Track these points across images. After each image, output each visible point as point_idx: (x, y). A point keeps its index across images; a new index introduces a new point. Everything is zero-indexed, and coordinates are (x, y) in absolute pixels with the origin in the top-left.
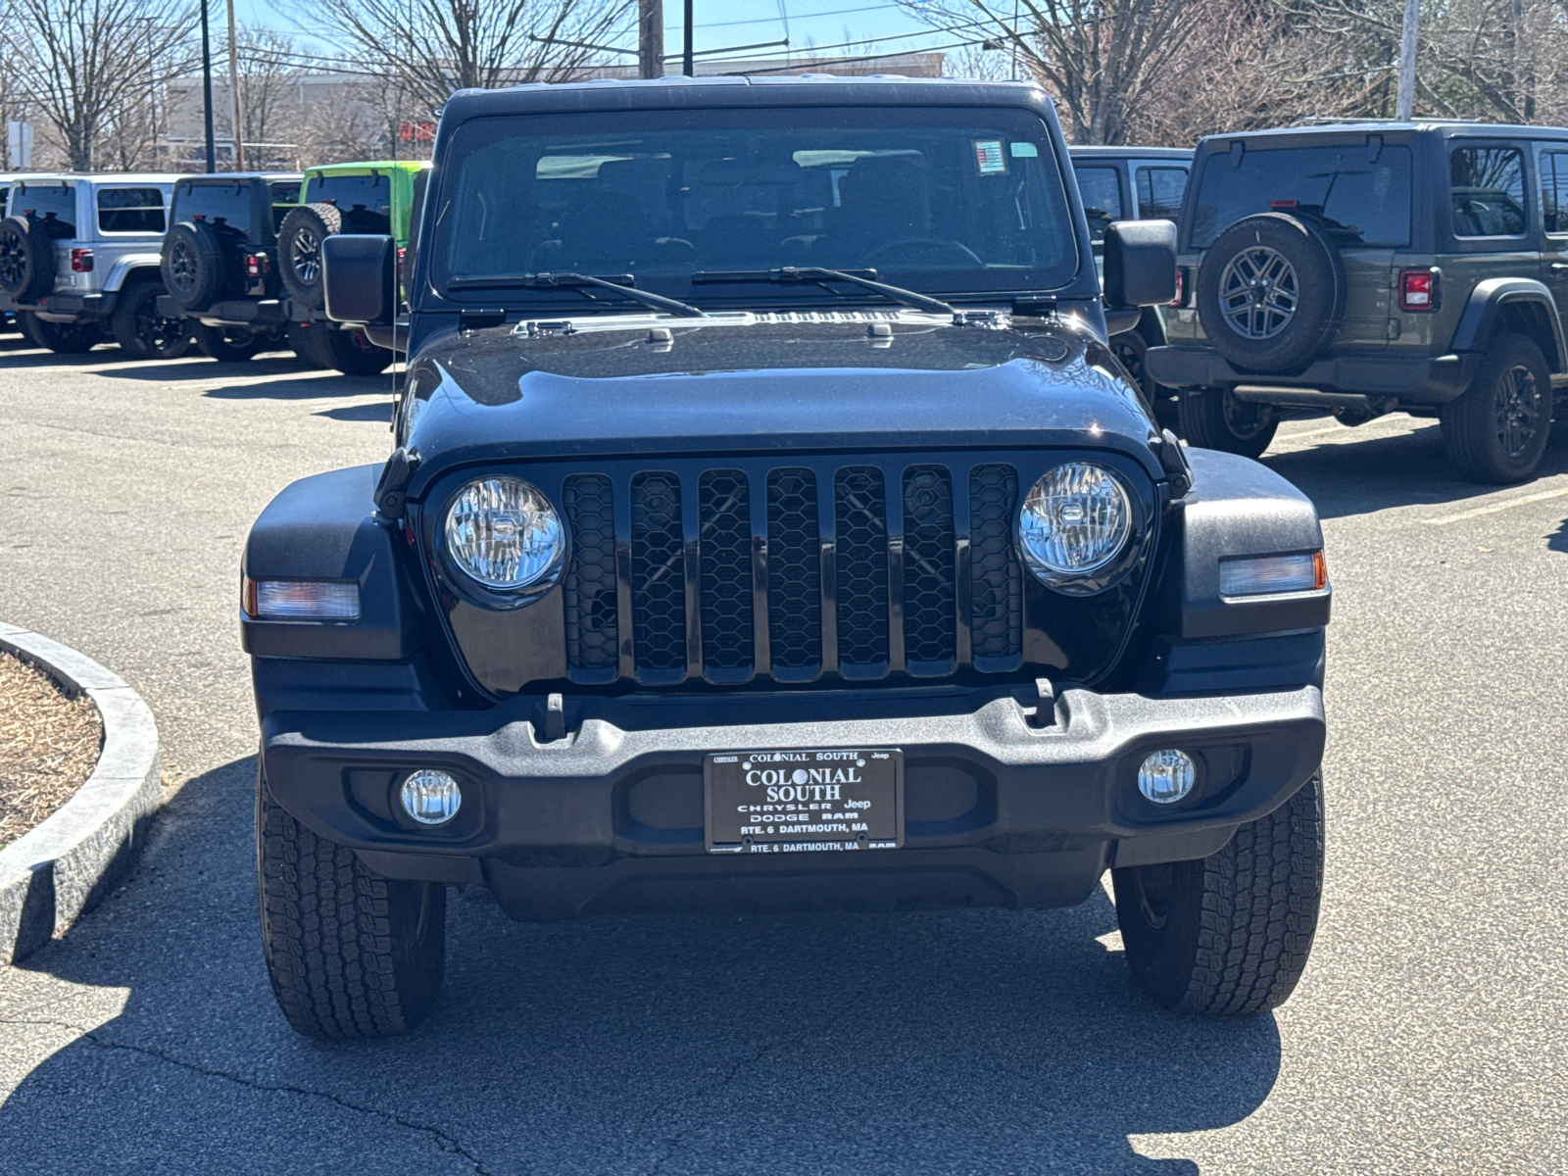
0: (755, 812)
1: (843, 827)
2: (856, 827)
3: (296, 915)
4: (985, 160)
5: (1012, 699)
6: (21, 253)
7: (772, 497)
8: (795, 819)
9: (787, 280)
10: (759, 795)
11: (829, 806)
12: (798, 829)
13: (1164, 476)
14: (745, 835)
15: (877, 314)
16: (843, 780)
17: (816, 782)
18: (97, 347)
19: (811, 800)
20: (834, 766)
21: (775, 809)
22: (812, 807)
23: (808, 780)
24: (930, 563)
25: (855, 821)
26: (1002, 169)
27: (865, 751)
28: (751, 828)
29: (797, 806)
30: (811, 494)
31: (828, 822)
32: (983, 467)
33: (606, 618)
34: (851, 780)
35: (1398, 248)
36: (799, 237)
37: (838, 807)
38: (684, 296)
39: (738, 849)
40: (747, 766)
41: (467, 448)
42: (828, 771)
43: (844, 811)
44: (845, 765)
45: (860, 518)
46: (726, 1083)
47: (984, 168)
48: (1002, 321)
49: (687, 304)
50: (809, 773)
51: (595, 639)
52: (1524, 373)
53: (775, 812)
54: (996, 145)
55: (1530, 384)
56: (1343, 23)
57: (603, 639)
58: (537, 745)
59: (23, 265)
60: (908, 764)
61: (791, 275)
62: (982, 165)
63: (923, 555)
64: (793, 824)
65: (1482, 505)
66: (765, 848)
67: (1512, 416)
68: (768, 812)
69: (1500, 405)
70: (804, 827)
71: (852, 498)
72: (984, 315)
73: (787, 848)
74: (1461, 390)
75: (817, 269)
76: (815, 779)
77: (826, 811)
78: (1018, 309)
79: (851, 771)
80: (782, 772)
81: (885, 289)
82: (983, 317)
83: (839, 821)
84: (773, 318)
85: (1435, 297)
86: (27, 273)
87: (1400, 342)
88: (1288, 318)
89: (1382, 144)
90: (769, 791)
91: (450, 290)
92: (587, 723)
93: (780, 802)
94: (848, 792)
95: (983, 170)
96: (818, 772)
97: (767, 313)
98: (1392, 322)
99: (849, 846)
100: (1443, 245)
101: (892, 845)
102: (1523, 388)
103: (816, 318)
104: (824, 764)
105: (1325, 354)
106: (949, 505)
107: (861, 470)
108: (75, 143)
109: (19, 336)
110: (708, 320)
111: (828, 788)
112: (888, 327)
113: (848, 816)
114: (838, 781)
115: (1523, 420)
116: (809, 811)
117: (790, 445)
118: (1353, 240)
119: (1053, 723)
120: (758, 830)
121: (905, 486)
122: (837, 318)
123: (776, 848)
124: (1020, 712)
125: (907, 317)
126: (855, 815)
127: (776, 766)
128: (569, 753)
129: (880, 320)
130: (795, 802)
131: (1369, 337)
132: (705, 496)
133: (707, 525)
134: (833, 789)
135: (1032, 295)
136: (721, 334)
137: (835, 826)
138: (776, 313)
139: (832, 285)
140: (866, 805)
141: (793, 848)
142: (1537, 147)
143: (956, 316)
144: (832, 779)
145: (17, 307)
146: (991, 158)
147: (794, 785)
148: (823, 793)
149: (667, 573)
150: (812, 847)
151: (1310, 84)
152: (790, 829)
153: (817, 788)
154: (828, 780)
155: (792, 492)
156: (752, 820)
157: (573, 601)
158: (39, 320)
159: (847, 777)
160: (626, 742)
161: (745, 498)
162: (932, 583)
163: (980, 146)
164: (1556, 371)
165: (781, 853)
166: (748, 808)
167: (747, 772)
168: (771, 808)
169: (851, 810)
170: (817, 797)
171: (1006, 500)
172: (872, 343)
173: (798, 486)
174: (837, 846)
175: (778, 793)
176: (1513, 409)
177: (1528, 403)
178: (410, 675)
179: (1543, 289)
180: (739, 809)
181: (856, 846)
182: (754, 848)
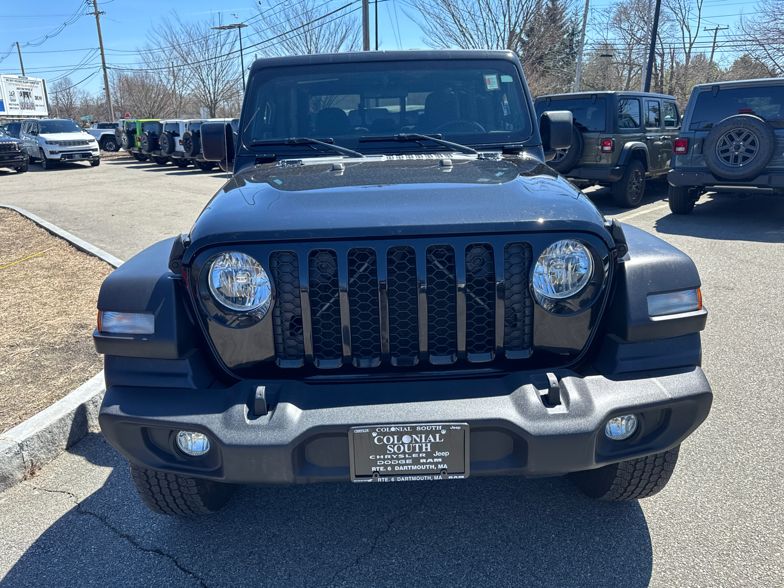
0: (380, 459)
1: (433, 467)
2: (440, 467)
3: (146, 479)
4: (490, 84)
5: (531, 385)
6: (190, 142)
7: (390, 262)
8: (404, 462)
9: (401, 140)
10: (383, 449)
11: (424, 455)
12: (405, 468)
13: (615, 246)
14: (374, 472)
15: (442, 155)
16: (433, 441)
17: (416, 442)
18: (214, 169)
19: (414, 451)
20: (427, 433)
21: (392, 457)
22: (414, 455)
23: (412, 441)
24: (482, 299)
25: (440, 463)
26: (497, 87)
27: (447, 424)
28: (378, 468)
29: (405, 456)
30: (413, 261)
31: (423, 464)
32: (512, 244)
33: (297, 332)
34: (438, 440)
35: (601, 132)
36: (407, 127)
37: (429, 455)
38: (355, 147)
39: (370, 480)
40: (374, 434)
41: (214, 236)
42: (423, 436)
43: (433, 458)
44: (434, 433)
45: (441, 275)
46: (371, 553)
47: (489, 87)
48: (500, 157)
49: (356, 151)
50: (412, 437)
51: (292, 343)
52: (638, 172)
53: (392, 458)
54: (494, 77)
55: (639, 176)
56: (558, 73)
57: (296, 343)
58: (248, 421)
59: (191, 145)
60: (472, 430)
61: (403, 137)
62: (488, 86)
63: (477, 295)
64: (403, 465)
65: (627, 215)
66: (386, 479)
67: (634, 186)
68: (388, 459)
69: (631, 183)
70: (410, 467)
71: (436, 262)
72: (492, 154)
73: (399, 479)
74: (620, 178)
75: (415, 134)
76: (415, 440)
77: (423, 458)
78: (506, 151)
79: (438, 435)
80: (396, 437)
81: (446, 143)
82: (492, 155)
83: (430, 463)
84: (395, 158)
85: (613, 149)
86: (192, 148)
87: (600, 163)
88: (565, 155)
89: (597, 98)
90: (388, 447)
91: (252, 146)
92: (280, 405)
93: (395, 453)
94: (436, 447)
95: (489, 88)
96: (418, 437)
97: (392, 155)
98: (599, 156)
99: (436, 478)
100: (616, 131)
101: (463, 477)
102: (637, 177)
103: (415, 157)
104: (421, 432)
105: (577, 167)
106: (492, 267)
107: (441, 247)
108: (211, 112)
109: (193, 166)
110: (366, 159)
111: (424, 445)
112: (450, 161)
113: (435, 460)
114: (430, 441)
115: (637, 187)
116: (412, 458)
117: (400, 233)
118: (585, 130)
119: (560, 404)
120: (382, 469)
121: (466, 255)
122: (424, 157)
123: (393, 479)
124: (537, 394)
125: (456, 156)
126: (440, 460)
127: (393, 434)
128: (267, 428)
129: (444, 157)
130: (404, 453)
131: (590, 160)
132: (351, 263)
133: (352, 280)
134: (426, 445)
135: (512, 145)
136: (369, 165)
137: (428, 466)
138: (396, 155)
139: (421, 142)
140: (446, 454)
141: (403, 479)
142: (644, 99)
143: (479, 155)
144: (426, 440)
145: (191, 157)
146: (492, 82)
147: (403, 444)
148: (421, 448)
149: (330, 307)
150: (414, 479)
151: (549, 90)
152: (401, 468)
153: (417, 445)
154: (423, 441)
155: (401, 260)
156: (378, 463)
157: (278, 322)
158: (198, 161)
159: (435, 439)
160: (302, 417)
161: (374, 263)
162: (482, 310)
163: (487, 77)
164: (647, 172)
165: (396, 482)
166: (376, 457)
167: (375, 437)
168: (389, 456)
169: (438, 457)
170: (417, 450)
171: (524, 263)
172: (442, 170)
173: (404, 256)
174: (429, 478)
175: (393, 448)
176: (634, 184)
177: (638, 182)
178: (185, 366)
179: (645, 145)
180: (371, 457)
181: (441, 478)
182: (379, 480)
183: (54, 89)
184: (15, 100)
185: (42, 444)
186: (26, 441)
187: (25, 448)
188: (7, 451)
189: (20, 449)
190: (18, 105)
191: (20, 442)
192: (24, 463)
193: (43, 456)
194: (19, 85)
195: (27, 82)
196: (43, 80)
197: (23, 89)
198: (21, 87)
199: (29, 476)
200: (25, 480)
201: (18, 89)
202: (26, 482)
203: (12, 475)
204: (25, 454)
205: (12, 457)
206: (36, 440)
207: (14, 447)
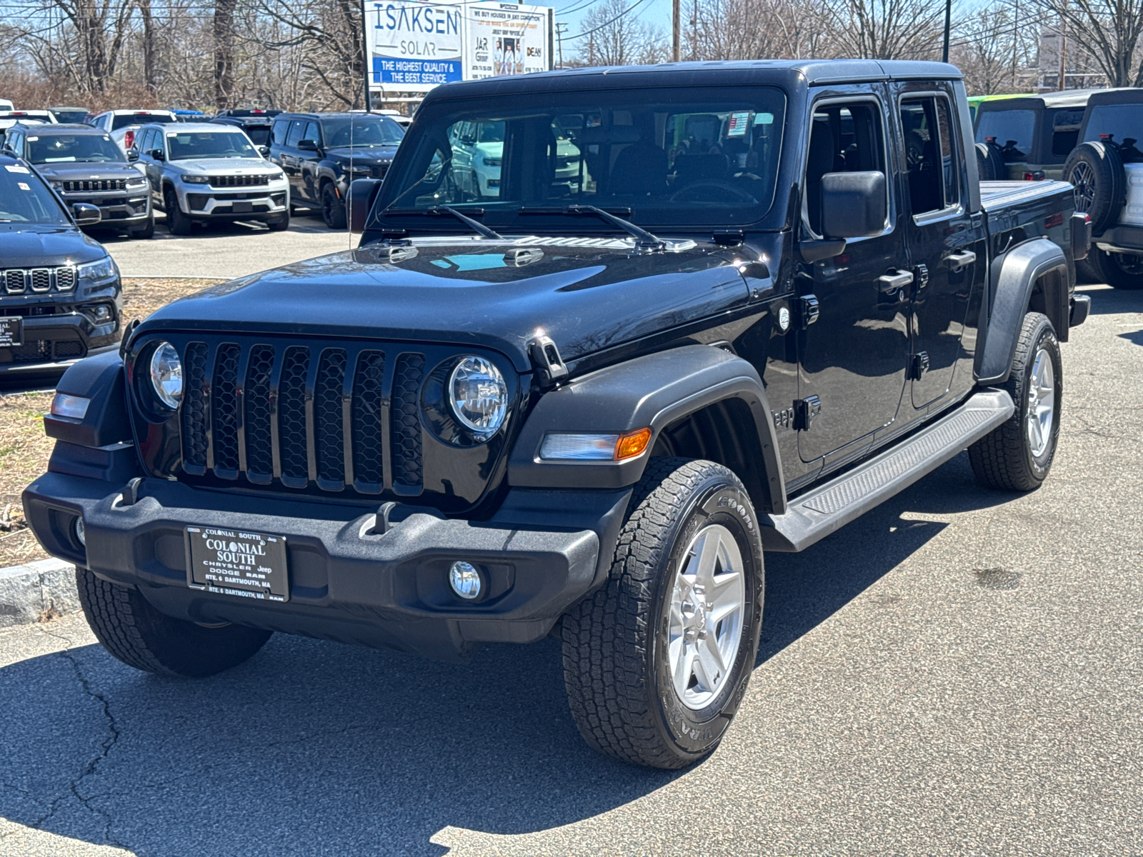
0: (212, 566)
1: (257, 583)
2: (264, 584)
4: (734, 127)
8: (233, 574)
10: (213, 555)
11: (250, 568)
12: (234, 580)
13: (529, 369)
14: (207, 580)
16: (256, 553)
17: (242, 552)
19: (240, 563)
20: (251, 543)
21: (222, 566)
22: (241, 567)
23: (238, 550)
25: (263, 580)
26: (743, 133)
27: (265, 535)
28: (211, 576)
29: (233, 566)
31: (249, 579)
34: (260, 553)
37: (254, 570)
39: (203, 588)
40: (205, 535)
42: (247, 545)
43: (258, 573)
44: (256, 543)
50: (237, 545)
53: (222, 568)
54: (744, 115)
58: (113, 508)
60: (289, 544)
62: (731, 130)
64: (232, 577)
66: (216, 590)
68: (219, 567)
70: (237, 580)
73: (228, 592)
75: (589, 206)
76: (241, 549)
77: (248, 571)
79: (259, 548)
80: (223, 543)
83: (255, 579)
90: (218, 554)
92: (145, 498)
93: (224, 561)
94: (259, 561)
95: (730, 134)
96: (242, 546)
99: (259, 596)
101: (281, 599)
104: (245, 541)
111: (249, 556)
113: (259, 576)
114: (254, 553)
116: (239, 570)
119: (382, 534)
120: (214, 578)
123: (222, 591)
126: (264, 577)
127: (220, 538)
130: (232, 562)
134: (251, 557)
135: (726, 229)
137: (253, 582)
140: (269, 571)
141: (230, 592)
144: (250, 551)
146: (739, 124)
147: (231, 552)
148: (246, 559)
150: (240, 593)
152: (230, 580)
153: (243, 555)
154: (248, 551)
156: (211, 571)
159: (258, 551)
165: (224, 594)
166: (209, 563)
167: (206, 540)
168: (220, 565)
169: (261, 573)
170: (243, 562)
174: (253, 595)
175: (223, 555)
180: (204, 562)
181: (263, 597)
182: (211, 589)
183: (590, 24)
184: (485, 59)
185: (69, 585)
186: (48, 573)
187: (46, 582)
188: (24, 578)
189: (40, 581)
190: (490, 68)
191: (41, 573)
192: (42, 600)
193: (68, 601)
194: (498, 23)
195: (515, 17)
196: (550, 11)
197: (505, 32)
198: (502, 28)
199: (44, 617)
200: (39, 621)
201: (495, 32)
202: (38, 624)
203: (24, 609)
204: (45, 589)
205: (28, 587)
206: (62, 576)
207: (33, 575)
